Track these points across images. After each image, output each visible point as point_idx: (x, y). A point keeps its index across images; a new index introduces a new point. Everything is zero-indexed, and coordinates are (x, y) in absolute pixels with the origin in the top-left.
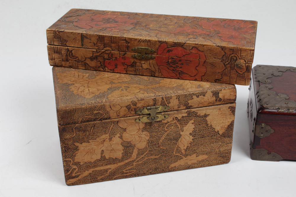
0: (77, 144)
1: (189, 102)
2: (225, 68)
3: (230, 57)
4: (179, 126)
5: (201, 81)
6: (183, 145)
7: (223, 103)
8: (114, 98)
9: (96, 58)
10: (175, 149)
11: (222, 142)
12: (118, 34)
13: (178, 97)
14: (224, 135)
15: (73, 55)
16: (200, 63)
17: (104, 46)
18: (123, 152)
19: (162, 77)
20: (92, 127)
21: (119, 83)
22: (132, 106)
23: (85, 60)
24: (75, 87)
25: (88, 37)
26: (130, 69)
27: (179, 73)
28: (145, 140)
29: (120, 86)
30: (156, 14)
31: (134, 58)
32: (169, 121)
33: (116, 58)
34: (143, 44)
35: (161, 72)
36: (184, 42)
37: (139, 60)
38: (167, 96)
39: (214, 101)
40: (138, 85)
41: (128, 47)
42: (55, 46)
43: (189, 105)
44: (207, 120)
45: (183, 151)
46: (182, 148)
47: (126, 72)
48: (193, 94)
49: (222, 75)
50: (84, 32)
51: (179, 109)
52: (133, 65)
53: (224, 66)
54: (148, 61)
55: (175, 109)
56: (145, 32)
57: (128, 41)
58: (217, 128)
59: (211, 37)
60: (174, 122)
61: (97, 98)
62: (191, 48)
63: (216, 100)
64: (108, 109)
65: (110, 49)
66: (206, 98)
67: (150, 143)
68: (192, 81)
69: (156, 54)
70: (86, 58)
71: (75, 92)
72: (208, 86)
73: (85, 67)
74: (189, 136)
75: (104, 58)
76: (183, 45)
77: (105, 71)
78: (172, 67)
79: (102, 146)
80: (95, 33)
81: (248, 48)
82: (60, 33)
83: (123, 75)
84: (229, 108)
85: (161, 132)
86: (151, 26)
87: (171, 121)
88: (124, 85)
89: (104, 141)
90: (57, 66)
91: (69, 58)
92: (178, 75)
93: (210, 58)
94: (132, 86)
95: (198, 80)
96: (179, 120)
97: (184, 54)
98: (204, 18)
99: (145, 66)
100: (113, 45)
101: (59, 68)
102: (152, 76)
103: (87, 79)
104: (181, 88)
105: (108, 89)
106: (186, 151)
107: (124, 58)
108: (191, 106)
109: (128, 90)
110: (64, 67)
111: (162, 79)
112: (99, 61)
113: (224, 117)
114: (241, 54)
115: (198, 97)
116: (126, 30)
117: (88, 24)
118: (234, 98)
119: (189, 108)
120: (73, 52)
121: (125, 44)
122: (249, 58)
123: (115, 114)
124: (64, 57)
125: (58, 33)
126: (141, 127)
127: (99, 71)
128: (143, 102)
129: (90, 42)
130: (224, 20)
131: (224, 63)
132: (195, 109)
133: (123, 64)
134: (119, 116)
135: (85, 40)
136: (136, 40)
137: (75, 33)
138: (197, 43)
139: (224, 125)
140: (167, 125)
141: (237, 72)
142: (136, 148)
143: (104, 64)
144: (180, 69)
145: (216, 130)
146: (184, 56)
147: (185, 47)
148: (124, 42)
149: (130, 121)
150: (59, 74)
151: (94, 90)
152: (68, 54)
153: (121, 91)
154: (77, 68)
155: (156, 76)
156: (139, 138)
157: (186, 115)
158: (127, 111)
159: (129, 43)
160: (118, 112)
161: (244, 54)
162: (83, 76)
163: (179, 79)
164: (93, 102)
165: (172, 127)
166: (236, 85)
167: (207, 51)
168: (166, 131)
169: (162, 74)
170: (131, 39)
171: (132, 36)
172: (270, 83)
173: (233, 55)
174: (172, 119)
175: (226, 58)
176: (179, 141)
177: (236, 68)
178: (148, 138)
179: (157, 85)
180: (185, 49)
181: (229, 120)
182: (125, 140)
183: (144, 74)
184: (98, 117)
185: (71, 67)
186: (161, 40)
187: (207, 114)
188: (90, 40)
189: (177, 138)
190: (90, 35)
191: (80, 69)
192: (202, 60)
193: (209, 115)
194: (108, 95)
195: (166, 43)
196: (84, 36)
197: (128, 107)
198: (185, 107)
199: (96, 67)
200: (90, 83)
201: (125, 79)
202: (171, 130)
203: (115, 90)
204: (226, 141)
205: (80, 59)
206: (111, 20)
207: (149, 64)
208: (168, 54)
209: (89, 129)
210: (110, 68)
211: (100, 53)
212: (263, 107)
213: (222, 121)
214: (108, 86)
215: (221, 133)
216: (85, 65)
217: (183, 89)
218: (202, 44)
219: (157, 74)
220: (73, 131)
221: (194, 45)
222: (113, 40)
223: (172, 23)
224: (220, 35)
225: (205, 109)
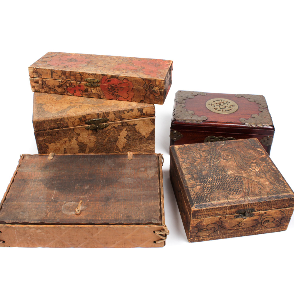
0: (47, 144)
1: (122, 115)
2: (146, 93)
3: (149, 85)
4: (116, 132)
5: (132, 101)
6: (120, 145)
7: (146, 116)
8: (70, 113)
9: (61, 86)
10: (115, 148)
11: (148, 144)
12: (75, 70)
13: (114, 113)
14: (148, 139)
15: (47, 84)
16: (130, 89)
17: (66, 78)
18: (79, 149)
19: (106, 98)
20: (56, 133)
21: (76, 103)
22: (83, 118)
23: (54, 88)
24: (46, 106)
25: (55, 72)
26: (84, 93)
27: (117, 96)
28: (94, 141)
29: (76, 105)
30: (105, 56)
31: (87, 86)
32: (109, 129)
33: (74, 86)
34: (92, 76)
35: (104, 95)
36: (118, 75)
37: (90, 87)
38: (106, 112)
39: (140, 115)
40: (88, 105)
41: (82, 79)
42: (34, 78)
43: (123, 118)
44: (136, 128)
45: (121, 149)
46: (120, 147)
47: (82, 95)
48: (125, 110)
49: (144, 97)
50: (53, 69)
51: (116, 120)
52: (86, 91)
53: (145, 91)
54: (96, 88)
55: (113, 121)
56: (94, 68)
57: (81, 74)
58: (144, 134)
59: (138, 71)
60: (113, 129)
61: (59, 113)
62: (123, 79)
63: (141, 115)
64: (67, 121)
65: (70, 80)
66: (134, 113)
67: (97, 143)
68: (125, 102)
69: (100, 83)
70: (55, 86)
71: (46, 109)
72: (135, 105)
73: (55, 92)
74: (124, 139)
75: (67, 86)
76: (117, 77)
77: (68, 95)
78: (112, 92)
79: (64, 145)
80: (60, 69)
81: (160, 79)
82: (37, 69)
83: (80, 98)
84: (150, 120)
85: (104, 136)
86: (99, 63)
87: (111, 129)
88: (79, 105)
89: (66, 142)
90: (37, 92)
91: (44, 86)
92: (116, 98)
93: (136, 86)
94: (84, 105)
95: (129, 101)
96: (116, 128)
97: (119, 83)
98: (137, 58)
99: (94, 91)
100: (72, 77)
101: (38, 93)
102: (99, 98)
103: (55, 101)
104: (117, 106)
105: (68, 107)
106: (123, 149)
107: (80, 86)
108: (124, 119)
109: (81, 108)
110: (41, 92)
111: (105, 100)
112: (64, 88)
113: (148, 126)
114: (155, 83)
115: (128, 112)
116: (81, 67)
117: (56, 63)
118: (154, 113)
119: (123, 120)
120: (46, 82)
121: (80, 77)
122: (161, 86)
123: (72, 124)
124: (41, 86)
125: (36, 70)
126: (90, 133)
127: (64, 95)
128: (90, 116)
129: (57, 75)
130: (150, 60)
131: (145, 89)
132: (127, 121)
133: (80, 90)
134: (74, 125)
135: (54, 74)
136: (86, 73)
137: (47, 69)
138: (126, 76)
139: (148, 131)
140: (108, 131)
141: (154, 95)
142: (87, 147)
143: (67, 90)
144: (117, 93)
145: (143, 135)
146: (119, 84)
147: (119, 78)
148: (79, 75)
149: (82, 129)
150: (37, 97)
151: (58, 108)
152: (43, 83)
153: (76, 109)
154: (49, 93)
155: (102, 98)
156: (89, 140)
157: (120, 124)
158: (80, 122)
159: (82, 76)
160: (73, 123)
161: (158, 83)
162: (53, 99)
163: (117, 100)
164: (56, 116)
165: (112, 133)
166: (155, 104)
167: (134, 81)
168: (108, 136)
169: (105, 97)
170: (83, 73)
171: (84, 71)
172: (184, 103)
173: (151, 84)
174: (111, 127)
175: (146, 86)
176: (117, 142)
177: (153, 93)
178: (95, 140)
179: (101, 104)
180: (119, 79)
181: (151, 128)
182: (79, 141)
183: (94, 97)
184: (60, 126)
185: (45, 92)
186: (103, 74)
187: (135, 124)
188: (57, 74)
189: (116, 140)
190: (57, 71)
191: (52, 93)
192: (131, 87)
193: (137, 124)
194: (67, 111)
195: (106, 76)
196: (52, 71)
197: (80, 119)
198: (119, 119)
199: (62, 92)
200: (57, 103)
201: (81, 100)
202: (111, 135)
203: (73, 108)
204: (151, 143)
205: (51, 87)
206: (73, 60)
207: (97, 90)
208: (108, 83)
209: (55, 134)
210: (71, 93)
211: (64, 83)
212: (175, 119)
213: (146, 129)
214: (68, 105)
215: (146, 137)
216: (55, 91)
217: (118, 107)
218: (130, 76)
219: (102, 97)
220: (44, 136)
221: (125, 77)
222: (72, 74)
223: (114, 62)
224: (144, 70)
225: (134, 121)
